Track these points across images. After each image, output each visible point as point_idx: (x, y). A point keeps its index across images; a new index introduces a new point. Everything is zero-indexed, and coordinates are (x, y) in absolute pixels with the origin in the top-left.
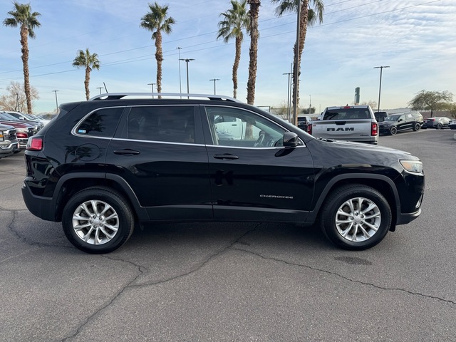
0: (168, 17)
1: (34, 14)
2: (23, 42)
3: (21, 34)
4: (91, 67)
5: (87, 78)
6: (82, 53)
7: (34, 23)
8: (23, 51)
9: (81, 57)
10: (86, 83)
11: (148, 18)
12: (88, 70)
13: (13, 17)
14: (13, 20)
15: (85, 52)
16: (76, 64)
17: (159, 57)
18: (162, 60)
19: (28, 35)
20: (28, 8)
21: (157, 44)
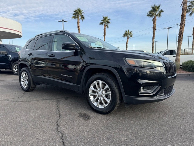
0: (160, 10)
1: (109, 19)
2: (104, 30)
3: (104, 27)
4: (129, 37)
5: (127, 41)
6: (126, 32)
7: (108, 22)
8: (104, 33)
9: (126, 33)
10: (127, 43)
11: (150, 12)
12: (128, 38)
13: (102, 22)
14: (102, 23)
15: (128, 31)
16: (124, 36)
17: (154, 29)
18: (156, 30)
19: (106, 27)
20: (107, 18)
21: (154, 23)
